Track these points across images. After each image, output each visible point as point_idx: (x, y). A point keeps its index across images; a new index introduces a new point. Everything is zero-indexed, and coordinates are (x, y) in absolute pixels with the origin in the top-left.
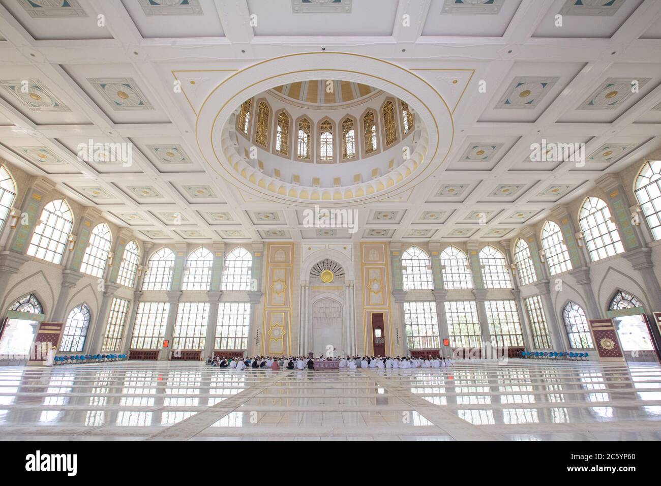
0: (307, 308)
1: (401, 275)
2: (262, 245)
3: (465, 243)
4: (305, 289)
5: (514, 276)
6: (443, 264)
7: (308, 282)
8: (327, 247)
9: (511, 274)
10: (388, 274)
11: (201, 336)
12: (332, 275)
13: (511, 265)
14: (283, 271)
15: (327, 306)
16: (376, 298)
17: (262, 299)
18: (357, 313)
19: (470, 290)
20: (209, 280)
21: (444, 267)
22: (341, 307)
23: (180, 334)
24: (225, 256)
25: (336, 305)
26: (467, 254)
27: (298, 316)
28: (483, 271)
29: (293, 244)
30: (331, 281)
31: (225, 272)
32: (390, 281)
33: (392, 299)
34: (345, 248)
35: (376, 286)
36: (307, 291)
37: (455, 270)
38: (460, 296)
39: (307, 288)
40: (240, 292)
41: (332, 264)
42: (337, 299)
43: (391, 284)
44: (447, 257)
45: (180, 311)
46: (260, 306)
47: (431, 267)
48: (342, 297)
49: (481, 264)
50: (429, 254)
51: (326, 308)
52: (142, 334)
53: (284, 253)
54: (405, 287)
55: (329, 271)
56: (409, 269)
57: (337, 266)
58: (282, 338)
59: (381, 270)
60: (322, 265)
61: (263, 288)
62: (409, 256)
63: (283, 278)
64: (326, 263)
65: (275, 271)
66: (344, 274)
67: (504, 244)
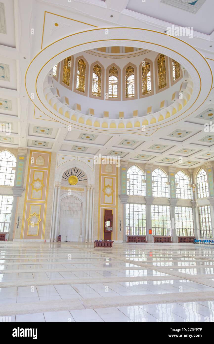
2: (26, 151)
3: (167, 167)
4: (58, 188)
5: (194, 192)
7: (60, 185)
8: (76, 159)
9: (192, 191)
10: (117, 183)
12: (77, 179)
13: (193, 185)
14: (42, 173)
15: (71, 202)
16: (108, 199)
17: (24, 194)
18: (94, 208)
21: (154, 182)
22: (82, 203)
25: (79, 202)
26: (168, 175)
27: (52, 208)
29: (51, 153)
30: (76, 184)
32: (119, 187)
33: (119, 200)
34: (89, 161)
35: (108, 191)
36: (59, 190)
38: (161, 202)
41: (78, 171)
42: (80, 197)
43: (119, 190)
46: (22, 200)
48: (83, 196)
50: (145, 172)
51: (70, 203)
53: (43, 159)
54: (128, 193)
55: (75, 177)
56: (131, 181)
57: (81, 174)
58: (38, 224)
59: (113, 180)
60: (71, 172)
61: (25, 185)
62: (132, 172)
63: (41, 178)
64: (74, 170)
65: (35, 172)
66: (87, 180)
67: (190, 171)
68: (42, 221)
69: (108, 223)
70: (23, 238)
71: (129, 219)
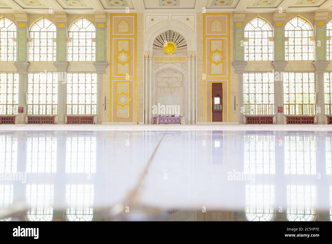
0: (150, 78)
1: (243, 46)
2: (104, 16)
3: (313, 13)
4: (149, 60)
6: (286, 36)
7: (151, 54)
8: (170, 19)
10: (229, 46)
11: (53, 103)
12: (175, 46)
14: (127, 43)
15: (170, 76)
16: (216, 69)
17: (108, 69)
19: (311, 62)
20: (55, 52)
21: (287, 39)
22: (183, 77)
23: (33, 102)
24: (68, 27)
27: (142, 85)
29: (135, 15)
30: (174, 52)
31: (70, 44)
32: (232, 52)
33: (232, 69)
34: (188, 19)
35: (217, 57)
36: (150, 61)
37: (298, 42)
39: (150, 59)
40: (86, 62)
41: (175, 35)
42: (180, 69)
43: (232, 55)
44: (291, 29)
45: (30, 81)
46: (106, 77)
47: (274, 39)
48: (184, 68)
50: (273, 25)
51: (168, 78)
53: (127, 24)
54: (246, 59)
55: (172, 43)
56: (251, 41)
57: (179, 38)
58: (128, 105)
59: (223, 42)
60: (165, 37)
61: (108, 59)
62: (252, 27)
63: (127, 49)
64: (169, 34)
65: (119, 42)
66: (186, 45)
68: (132, 100)
69: (217, 100)
70: (113, 121)
71: (248, 94)
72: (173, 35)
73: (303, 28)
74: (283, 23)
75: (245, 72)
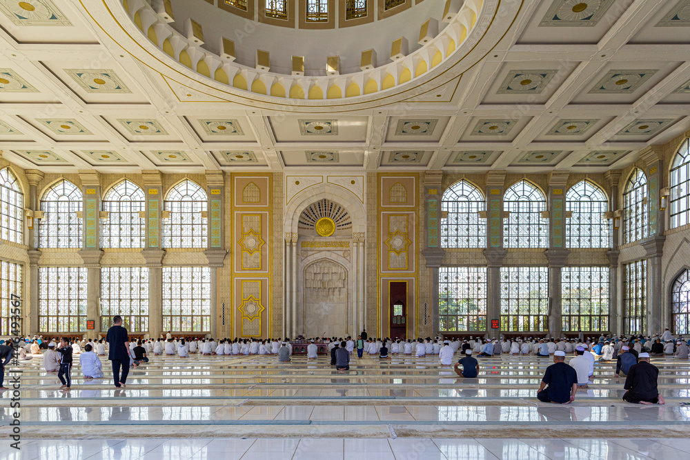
0: (294, 274)
1: (439, 225)
2: (221, 178)
3: (545, 176)
4: (291, 246)
5: (616, 230)
6: (506, 210)
7: (295, 236)
8: (325, 181)
9: (611, 227)
10: (418, 224)
11: (142, 314)
12: (333, 224)
13: (616, 213)
14: (257, 219)
15: (326, 272)
16: (397, 260)
17: (227, 261)
18: (368, 281)
19: (543, 250)
20: (143, 232)
21: (507, 214)
22: (347, 273)
23: (109, 311)
24: (164, 194)
25: (340, 270)
26: (547, 194)
27: (282, 285)
28: (567, 222)
29: (271, 175)
30: (332, 233)
31: (166, 220)
32: (422, 234)
34: (353, 182)
35: (398, 242)
36: (294, 249)
37: (523, 218)
38: (527, 258)
39: (294, 244)
40: (193, 249)
41: (333, 207)
42: (341, 260)
44: (513, 198)
45: (105, 279)
46: (225, 272)
47: (487, 214)
48: (348, 258)
49: (568, 210)
50: (485, 193)
51: (324, 273)
52: (53, 312)
53: (257, 189)
54: (443, 244)
55: (329, 219)
56: (452, 216)
57: (340, 211)
58: (258, 316)
59: (408, 218)
60: (318, 209)
61: (228, 245)
62: (454, 196)
63: (257, 227)
64: (324, 206)
65: (244, 217)
66: (351, 223)
67: (610, 177)
68: (265, 309)
69: (398, 310)
71: (447, 300)
72: (330, 206)
73: (533, 198)
74: (501, 190)
75: (443, 266)
